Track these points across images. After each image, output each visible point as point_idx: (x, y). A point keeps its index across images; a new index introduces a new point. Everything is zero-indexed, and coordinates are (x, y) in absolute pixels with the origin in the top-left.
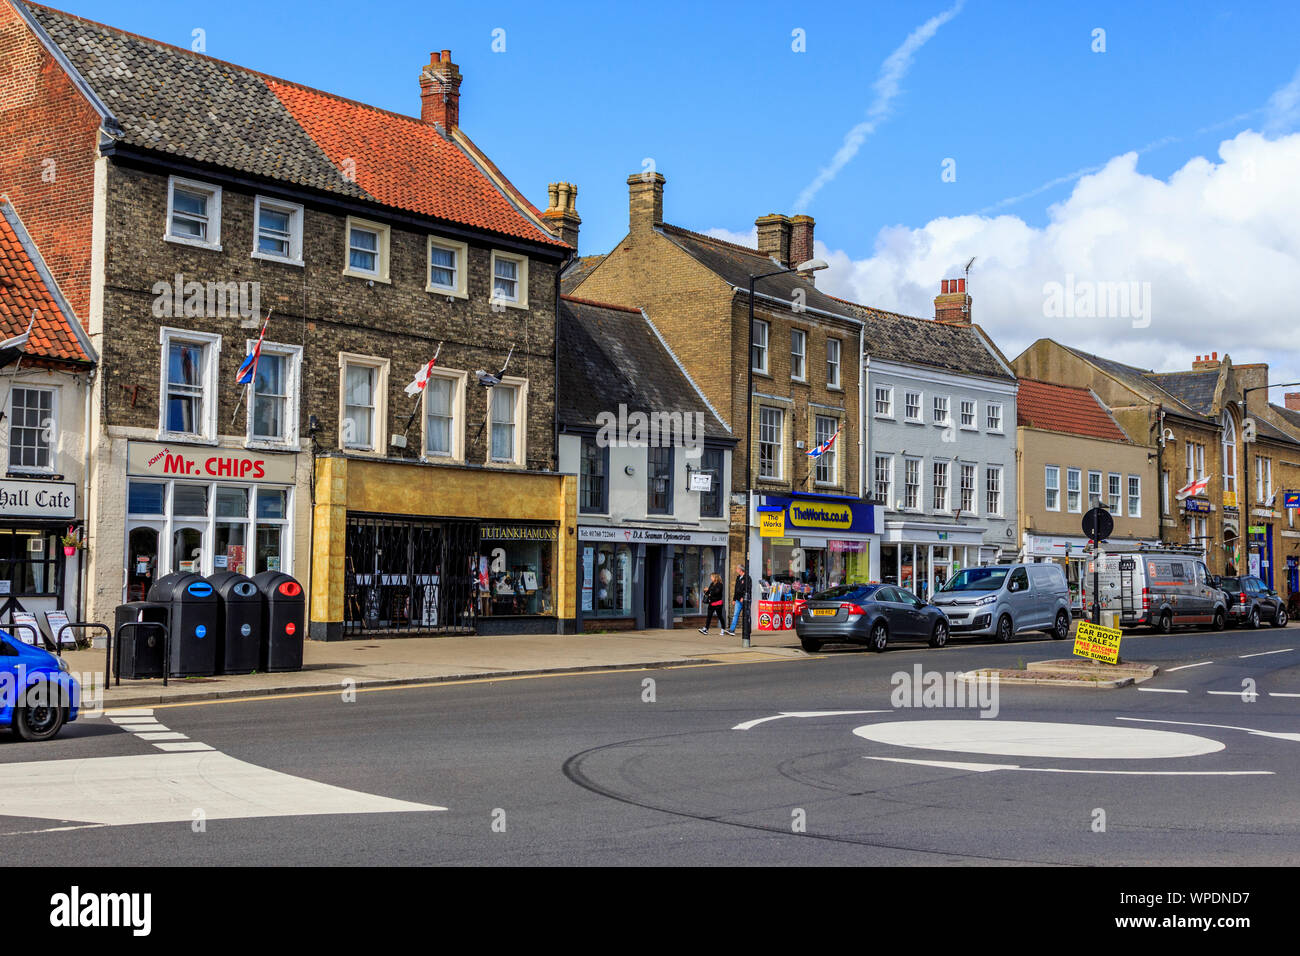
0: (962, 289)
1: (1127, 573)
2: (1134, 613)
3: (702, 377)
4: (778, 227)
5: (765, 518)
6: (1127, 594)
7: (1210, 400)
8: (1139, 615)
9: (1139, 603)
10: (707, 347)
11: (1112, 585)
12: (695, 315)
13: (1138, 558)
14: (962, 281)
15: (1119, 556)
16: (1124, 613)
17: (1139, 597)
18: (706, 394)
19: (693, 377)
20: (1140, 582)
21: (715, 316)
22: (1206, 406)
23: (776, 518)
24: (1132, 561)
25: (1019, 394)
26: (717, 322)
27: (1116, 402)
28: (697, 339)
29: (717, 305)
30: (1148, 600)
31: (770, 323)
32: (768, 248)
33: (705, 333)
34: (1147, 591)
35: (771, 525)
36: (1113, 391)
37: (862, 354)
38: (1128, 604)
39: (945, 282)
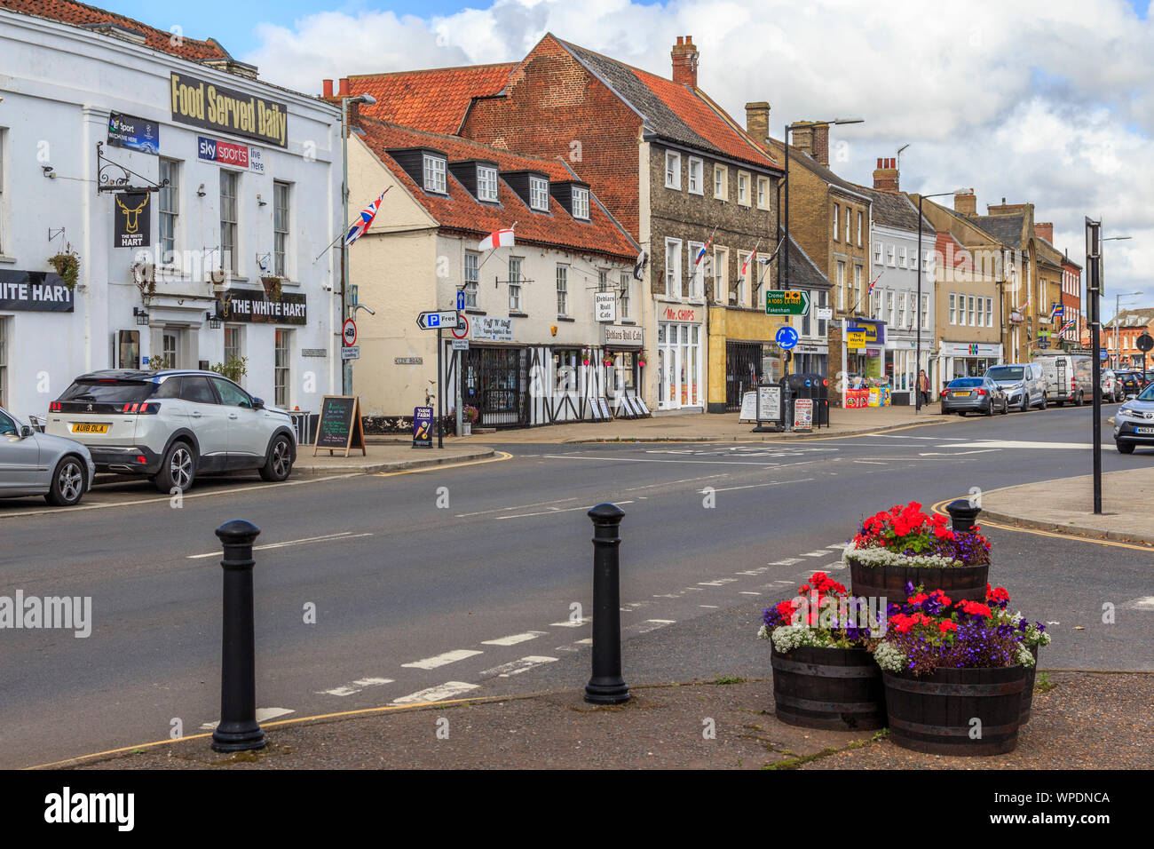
0: (893, 166)
1: (1061, 368)
2: (1066, 393)
3: (805, 243)
4: (808, 131)
5: (852, 336)
6: (1062, 381)
7: (1019, 238)
8: (1069, 394)
9: (1069, 388)
10: (810, 223)
11: (1051, 376)
12: (799, 201)
13: (1068, 358)
14: (893, 160)
15: (1056, 357)
16: (1059, 393)
17: (1069, 383)
18: (808, 254)
19: (799, 243)
20: (1069, 374)
21: (815, 202)
22: (1015, 242)
23: (860, 336)
24: (1064, 361)
25: (937, 243)
26: (816, 207)
27: (969, 242)
28: (801, 217)
29: (816, 195)
30: (1074, 385)
31: (838, 205)
32: (800, 145)
33: (807, 214)
34: (1073, 379)
35: (856, 340)
36: (966, 234)
37: (871, 221)
38: (1062, 388)
39: (880, 160)
